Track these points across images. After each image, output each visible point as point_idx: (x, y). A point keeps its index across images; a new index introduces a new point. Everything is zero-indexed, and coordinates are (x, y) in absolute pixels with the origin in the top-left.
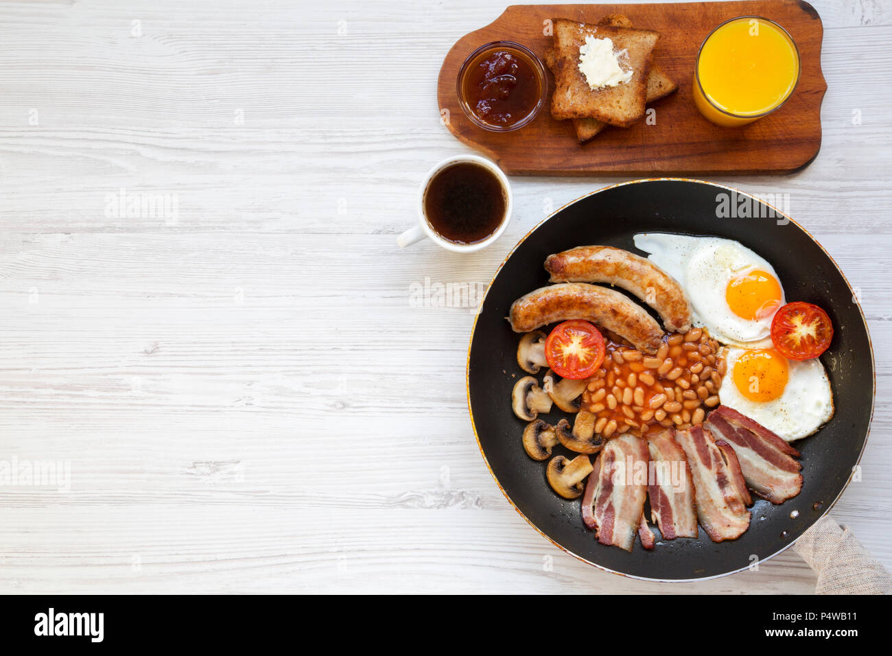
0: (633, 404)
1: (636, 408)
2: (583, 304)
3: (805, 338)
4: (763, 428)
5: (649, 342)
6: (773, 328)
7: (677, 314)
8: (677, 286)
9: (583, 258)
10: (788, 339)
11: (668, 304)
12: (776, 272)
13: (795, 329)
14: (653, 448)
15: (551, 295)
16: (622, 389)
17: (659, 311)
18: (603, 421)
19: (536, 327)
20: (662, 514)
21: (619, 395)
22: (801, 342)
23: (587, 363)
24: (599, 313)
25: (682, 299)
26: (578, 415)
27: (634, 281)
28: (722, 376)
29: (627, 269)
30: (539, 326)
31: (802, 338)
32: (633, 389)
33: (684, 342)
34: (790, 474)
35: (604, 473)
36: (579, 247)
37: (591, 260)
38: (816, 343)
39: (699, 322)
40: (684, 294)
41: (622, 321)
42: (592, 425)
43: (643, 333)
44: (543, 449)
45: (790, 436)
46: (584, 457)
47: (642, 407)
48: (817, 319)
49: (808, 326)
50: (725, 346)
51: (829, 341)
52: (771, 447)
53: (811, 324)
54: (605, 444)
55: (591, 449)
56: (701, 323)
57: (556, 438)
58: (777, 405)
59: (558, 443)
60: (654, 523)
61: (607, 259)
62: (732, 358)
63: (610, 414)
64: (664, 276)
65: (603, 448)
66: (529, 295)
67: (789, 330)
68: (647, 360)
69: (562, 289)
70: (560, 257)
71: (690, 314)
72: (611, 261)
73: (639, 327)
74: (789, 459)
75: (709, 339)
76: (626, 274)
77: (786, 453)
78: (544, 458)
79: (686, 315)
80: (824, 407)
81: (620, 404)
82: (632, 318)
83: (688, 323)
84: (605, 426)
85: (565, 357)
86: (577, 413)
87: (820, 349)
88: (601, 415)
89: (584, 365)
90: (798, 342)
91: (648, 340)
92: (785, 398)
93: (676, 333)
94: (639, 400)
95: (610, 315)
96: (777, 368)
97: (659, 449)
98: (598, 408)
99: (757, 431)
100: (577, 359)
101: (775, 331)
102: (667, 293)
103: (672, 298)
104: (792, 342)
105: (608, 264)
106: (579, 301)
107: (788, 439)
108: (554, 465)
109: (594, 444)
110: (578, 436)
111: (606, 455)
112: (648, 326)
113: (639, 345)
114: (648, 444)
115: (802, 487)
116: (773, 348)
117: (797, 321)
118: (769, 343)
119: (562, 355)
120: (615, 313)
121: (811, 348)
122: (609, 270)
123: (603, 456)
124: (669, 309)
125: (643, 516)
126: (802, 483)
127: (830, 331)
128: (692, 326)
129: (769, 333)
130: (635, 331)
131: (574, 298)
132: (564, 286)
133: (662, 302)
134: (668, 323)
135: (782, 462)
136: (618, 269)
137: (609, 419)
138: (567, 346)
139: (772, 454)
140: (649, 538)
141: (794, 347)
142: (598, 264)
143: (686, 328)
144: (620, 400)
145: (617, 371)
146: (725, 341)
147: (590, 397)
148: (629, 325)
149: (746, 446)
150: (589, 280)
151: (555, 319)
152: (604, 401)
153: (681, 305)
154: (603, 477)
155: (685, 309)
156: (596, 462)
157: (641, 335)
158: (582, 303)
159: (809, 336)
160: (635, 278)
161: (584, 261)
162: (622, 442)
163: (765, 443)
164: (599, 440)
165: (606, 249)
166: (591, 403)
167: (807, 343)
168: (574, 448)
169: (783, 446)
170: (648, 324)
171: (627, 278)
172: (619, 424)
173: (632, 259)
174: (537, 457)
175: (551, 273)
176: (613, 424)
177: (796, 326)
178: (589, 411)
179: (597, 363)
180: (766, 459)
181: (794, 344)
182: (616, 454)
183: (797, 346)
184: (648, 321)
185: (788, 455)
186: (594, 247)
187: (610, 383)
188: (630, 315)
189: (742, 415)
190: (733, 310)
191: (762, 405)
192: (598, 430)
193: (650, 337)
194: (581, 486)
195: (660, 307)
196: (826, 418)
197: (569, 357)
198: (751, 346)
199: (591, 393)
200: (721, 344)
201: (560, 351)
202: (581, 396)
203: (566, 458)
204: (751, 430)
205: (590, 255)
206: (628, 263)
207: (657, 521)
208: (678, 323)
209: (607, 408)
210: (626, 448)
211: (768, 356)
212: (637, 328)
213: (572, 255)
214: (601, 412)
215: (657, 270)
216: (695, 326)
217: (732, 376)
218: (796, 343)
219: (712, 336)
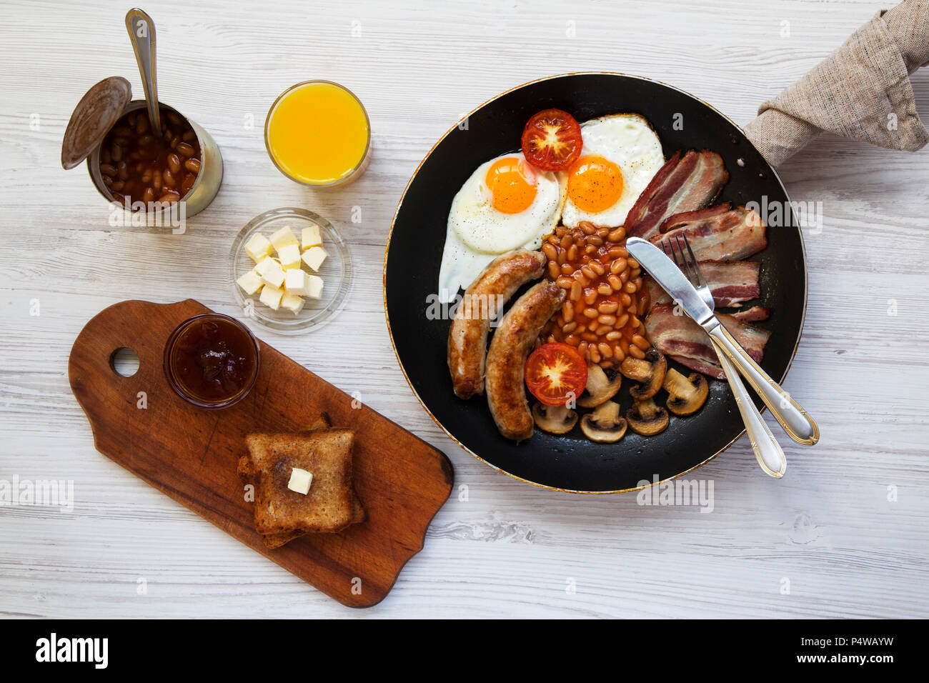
0: (615, 315)
1: (620, 312)
2: (509, 363)
3: (559, 137)
4: (650, 186)
6: (547, 169)
7: (526, 266)
8: (497, 263)
9: (460, 360)
10: (559, 154)
11: (515, 274)
12: (488, 161)
13: (550, 147)
15: (496, 397)
16: (601, 325)
17: (521, 284)
18: (633, 348)
19: (529, 414)
20: (733, 297)
21: (606, 328)
22: (563, 141)
23: (571, 363)
24: (520, 346)
25: (511, 259)
26: (626, 375)
30: (528, 410)
31: (559, 140)
33: (555, 260)
34: (698, 162)
35: (687, 353)
36: (449, 362)
37: (463, 351)
38: (565, 126)
39: (536, 243)
40: (506, 257)
41: (530, 323)
42: (637, 361)
43: (544, 303)
44: (658, 415)
45: (659, 160)
47: (618, 305)
48: (541, 124)
49: (547, 133)
50: (562, 219)
51: (564, 113)
52: (670, 178)
53: (546, 131)
54: (657, 348)
55: (662, 364)
56: (536, 241)
57: (647, 401)
58: (626, 171)
59: (652, 399)
60: (741, 305)
61: (463, 334)
62: (575, 214)
63: (625, 340)
64: (484, 277)
65: (662, 352)
66: (496, 418)
67: (549, 152)
68: (572, 296)
69: (492, 383)
70: (457, 383)
71: (526, 252)
72: (466, 331)
73: (537, 307)
74: (683, 162)
75: (554, 235)
77: (676, 165)
78: (666, 415)
79: (527, 256)
80: (631, 124)
81: (615, 329)
82: (528, 313)
83: (536, 255)
84: (638, 347)
85: (562, 386)
86: (623, 375)
87: (571, 123)
88: (627, 351)
89: (574, 366)
90: (563, 145)
91: (551, 296)
92: (619, 162)
93: (547, 267)
94: (611, 308)
95: (522, 336)
98: (619, 351)
99: (652, 191)
100: (565, 373)
101: (550, 167)
102: (503, 276)
103: (508, 270)
104: (562, 151)
105: (468, 334)
106: (505, 368)
107: (661, 163)
108: (676, 408)
109: (657, 360)
110: (647, 376)
111: (669, 348)
112: (537, 296)
114: (659, 304)
115: (715, 152)
116: (567, 173)
117: (541, 144)
118: (563, 173)
119: (561, 388)
120: (521, 330)
121: (569, 132)
122: (474, 332)
123: (671, 352)
124: (521, 273)
125: (733, 315)
126: (709, 150)
127: (554, 111)
128: (539, 250)
129: (552, 173)
130: (541, 312)
131: (502, 373)
132: (488, 381)
133: (512, 282)
134: (534, 275)
135: (685, 169)
136: (474, 324)
137: (631, 342)
138: (552, 381)
139: (677, 178)
140: (758, 311)
142: (467, 344)
143: (540, 257)
144: (611, 328)
145: (582, 329)
146: (558, 218)
147: (607, 360)
148: (535, 317)
149: (667, 204)
150: (484, 354)
151: (523, 393)
152: (611, 343)
153: (516, 261)
154: (690, 354)
155: (521, 256)
156: (675, 360)
158: (508, 365)
159: (557, 133)
161: (463, 359)
162: (654, 331)
163: (665, 184)
164: (652, 355)
165: (453, 334)
166: (614, 358)
167: (564, 136)
168: (659, 381)
169: (669, 167)
170: (534, 296)
172: (636, 331)
174: (666, 422)
175: (472, 394)
176: (636, 338)
177: (547, 146)
178: (621, 362)
179: (572, 352)
180: (682, 185)
181: (565, 149)
182: (668, 338)
183: (568, 146)
184: (531, 296)
185: (678, 162)
186: (449, 346)
187: (593, 337)
188: (524, 315)
189: (635, 206)
190: (525, 209)
191: (625, 185)
192: (641, 354)
193: (548, 296)
195: (517, 282)
196: (644, 123)
197: (564, 381)
198: (564, 192)
199: (602, 359)
200: (560, 224)
201: (557, 389)
202: (604, 370)
204: (651, 197)
205: (458, 352)
207: (740, 303)
208: (536, 265)
209: (620, 341)
210: (660, 329)
212: (538, 309)
213: (456, 370)
214: (623, 349)
215: (479, 283)
216: (538, 248)
217: (594, 214)
218: (565, 146)
219: (551, 232)
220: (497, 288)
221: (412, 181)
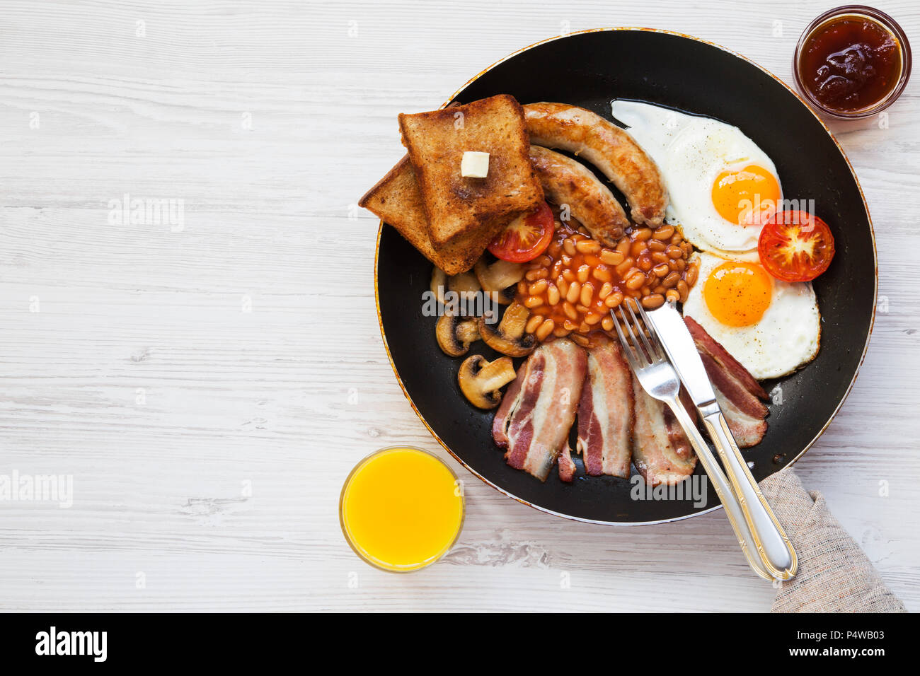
0: (578, 302)
1: (580, 308)
3: (799, 254)
4: (731, 358)
5: (609, 230)
6: (762, 238)
7: (648, 200)
8: (654, 168)
9: (545, 114)
10: (778, 253)
11: (640, 187)
12: (778, 172)
13: (789, 243)
14: (593, 362)
16: (568, 283)
17: (628, 193)
18: (538, 319)
20: (589, 444)
21: (563, 289)
22: (793, 259)
23: (528, 244)
24: (555, 185)
25: (658, 184)
26: (508, 308)
27: (603, 152)
28: (690, 286)
29: (598, 136)
31: (795, 254)
32: (581, 285)
33: (650, 238)
34: (753, 419)
35: (528, 383)
36: (543, 103)
37: (555, 119)
38: (812, 263)
39: (674, 219)
40: (661, 179)
41: (580, 199)
42: (523, 322)
43: (602, 219)
44: (459, 343)
45: (760, 373)
46: (507, 360)
47: (588, 308)
48: (817, 235)
49: (806, 241)
50: (700, 251)
51: (827, 264)
52: (737, 382)
53: (809, 240)
54: (535, 348)
55: (517, 351)
56: (676, 220)
57: (477, 332)
58: (751, 332)
59: (479, 338)
60: (578, 453)
61: (575, 120)
62: (706, 266)
63: (548, 310)
64: (641, 151)
65: (532, 353)
67: (782, 242)
68: (605, 252)
71: (665, 204)
72: (579, 123)
73: (600, 209)
74: (754, 400)
75: (683, 240)
76: (595, 141)
77: (751, 392)
78: (458, 353)
79: (660, 204)
80: (807, 343)
81: (562, 300)
82: (593, 197)
83: (659, 216)
84: (540, 325)
86: (508, 306)
87: (814, 272)
88: (536, 312)
89: (525, 247)
90: (790, 259)
91: (609, 227)
92: (762, 325)
93: (644, 226)
94: (586, 299)
95: (568, 189)
96: (758, 286)
97: (600, 364)
98: (533, 302)
99: (723, 360)
100: (517, 236)
101: (764, 241)
102: (641, 173)
103: (646, 180)
104: (783, 257)
105: (575, 126)
107: (757, 376)
108: (469, 364)
109: (522, 346)
110: (504, 332)
111: (535, 360)
112: (611, 211)
113: (596, 232)
114: (589, 355)
115: (763, 437)
116: (758, 263)
117: (792, 234)
118: (755, 257)
120: (573, 187)
121: (804, 269)
122: (576, 133)
123: (531, 362)
124: (640, 194)
125: (567, 443)
126: (766, 432)
127: (831, 251)
128: (665, 222)
129: (756, 244)
130: (594, 214)
133: (633, 183)
134: (636, 211)
135: (746, 403)
136: (586, 135)
137: (545, 317)
139: (736, 392)
140: (569, 469)
141: (784, 264)
142: (563, 124)
143: (656, 220)
144: (563, 294)
145: (566, 259)
146: (701, 246)
147: (527, 288)
148: (588, 206)
150: (549, 144)
152: (544, 294)
153: (656, 190)
154: (527, 388)
155: (660, 196)
156: (521, 369)
157: (600, 220)
159: (804, 253)
160: (605, 148)
161: (546, 118)
162: (556, 348)
163: (730, 377)
164: (529, 342)
165: (575, 109)
166: (528, 295)
167: (800, 261)
168: (497, 346)
169: (751, 382)
170: (611, 207)
171: (595, 148)
172: (558, 326)
173: (605, 126)
174: (449, 351)
176: (549, 324)
177: (790, 239)
178: (522, 304)
179: (541, 247)
180: (727, 396)
181: (784, 260)
182: (547, 362)
183: (787, 264)
184: (611, 204)
185: (755, 396)
186: (561, 104)
187: (555, 275)
188: (591, 194)
190: (717, 209)
191: (734, 330)
192: (530, 329)
193: (611, 223)
194: (497, 395)
195: (630, 189)
196: (808, 357)
197: (508, 234)
198: (732, 257)
199: (528, 283)
200: (695, 249)
202: (516, 285)
203: (485, 358)
204: (716, 358)
205: (554, 113)
206: (600, 129)
207: (582, 452)
208: (649, 213)
209: (546, 304)
210: (559, 354)
211: (751, 273)
212: (597, 211)
213: (534, 109)
214: (538, 307)
215: (634, 144)
216: (668, 222)
217: (703, 289)
218: (787, 260)
219: (686, 237)
220: (626, 164)
221: (765, 72)
